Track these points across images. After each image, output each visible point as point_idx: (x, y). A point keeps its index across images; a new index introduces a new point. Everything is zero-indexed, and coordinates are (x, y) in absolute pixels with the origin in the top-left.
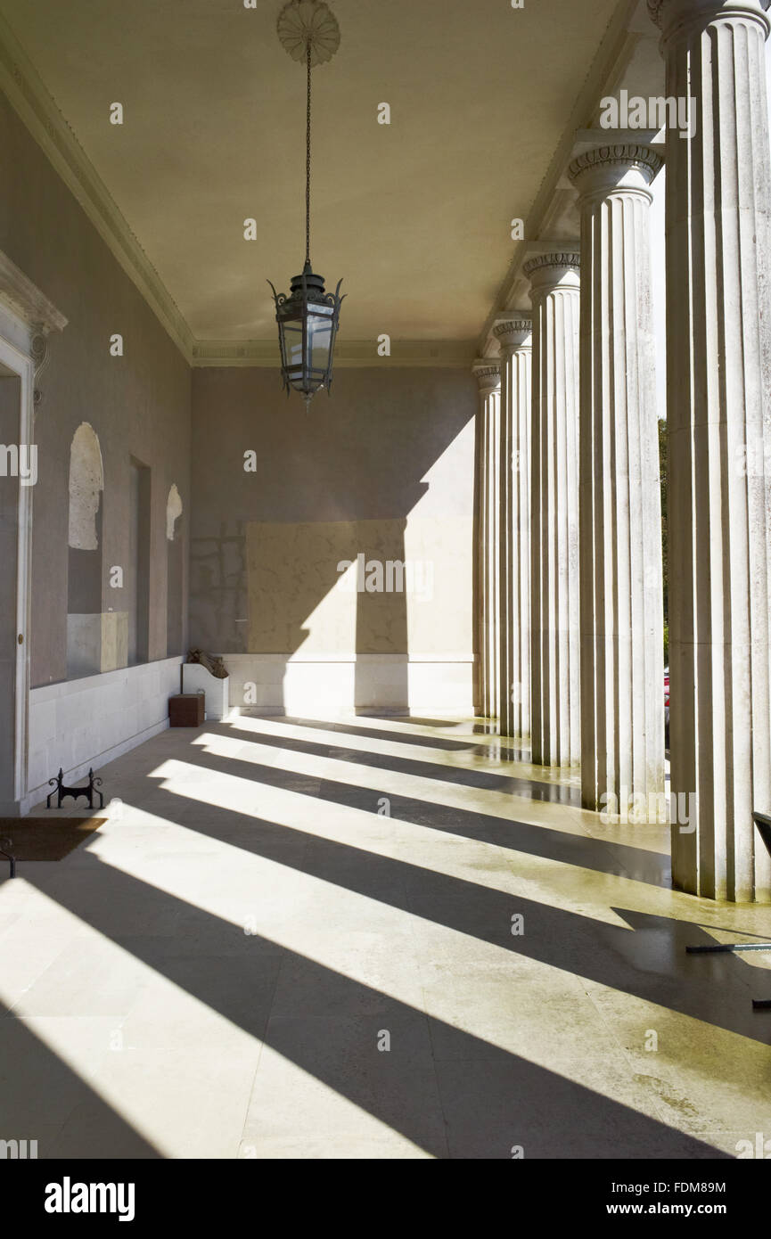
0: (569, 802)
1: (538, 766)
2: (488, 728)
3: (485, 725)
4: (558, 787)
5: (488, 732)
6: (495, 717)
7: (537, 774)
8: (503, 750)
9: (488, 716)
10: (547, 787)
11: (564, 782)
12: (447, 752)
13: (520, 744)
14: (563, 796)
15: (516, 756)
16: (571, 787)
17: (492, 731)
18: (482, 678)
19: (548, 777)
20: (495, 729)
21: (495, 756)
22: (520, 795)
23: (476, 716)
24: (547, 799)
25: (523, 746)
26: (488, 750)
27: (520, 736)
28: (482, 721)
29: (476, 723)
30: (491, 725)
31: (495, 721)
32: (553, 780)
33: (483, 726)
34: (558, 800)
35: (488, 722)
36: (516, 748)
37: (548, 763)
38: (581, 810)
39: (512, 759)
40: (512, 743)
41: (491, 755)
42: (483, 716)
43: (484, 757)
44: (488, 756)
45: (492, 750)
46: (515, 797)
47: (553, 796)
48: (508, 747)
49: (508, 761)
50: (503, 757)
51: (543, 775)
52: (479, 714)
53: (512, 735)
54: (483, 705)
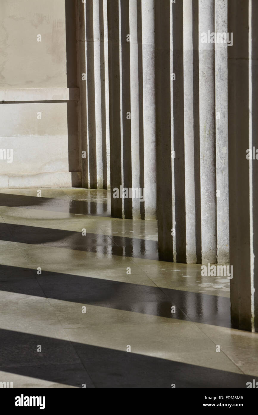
0: (215, 320)
1: (167, 264)
2: (94, 205)
3: (89, 200)
4: (198, 297)
5: (94, 211)
6: (105, 187)
7: (166, 275)
8: (116, 240)
9: (94, 186)
10: (181, 297)
11: (206, 287)
12: (26, 246)
13: (142, 229)
14: (206, 310)
15: (136, 250)
16: (220, 295)
17: (99, 210)
18: (84, 126)
19: (182, 281)
20: (105, 206)
21: (105, 252)
22: (142, 311)
23: (73, 186)
24: (181, 315)
25: (146, 232)
26: (94, 241)
27: (142, 216)
28: (84, 194)
29: (75, 198)
30: (99, 201)
31: (105, 194)
32: (190, 286)
33: (85, 203)
34: (199, 317)
35: (94, 195)
36: (136, 236)
37: (182, 259)
38: (228, 331)
39: (129, 253)
40: (129, 227)
41: (100, 249)
42: (86, 187)
43: (89, 254)
44: (94, 250)
45: (100, 240)
46: (135, 315)
47: (191, 311)
48: (123, 235)
49: (124, 258)
50: (117, 252)
51: (175, 277)
52: (79, 183)
53: (129, 216)
54: (85, 170)
